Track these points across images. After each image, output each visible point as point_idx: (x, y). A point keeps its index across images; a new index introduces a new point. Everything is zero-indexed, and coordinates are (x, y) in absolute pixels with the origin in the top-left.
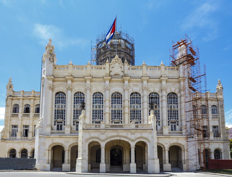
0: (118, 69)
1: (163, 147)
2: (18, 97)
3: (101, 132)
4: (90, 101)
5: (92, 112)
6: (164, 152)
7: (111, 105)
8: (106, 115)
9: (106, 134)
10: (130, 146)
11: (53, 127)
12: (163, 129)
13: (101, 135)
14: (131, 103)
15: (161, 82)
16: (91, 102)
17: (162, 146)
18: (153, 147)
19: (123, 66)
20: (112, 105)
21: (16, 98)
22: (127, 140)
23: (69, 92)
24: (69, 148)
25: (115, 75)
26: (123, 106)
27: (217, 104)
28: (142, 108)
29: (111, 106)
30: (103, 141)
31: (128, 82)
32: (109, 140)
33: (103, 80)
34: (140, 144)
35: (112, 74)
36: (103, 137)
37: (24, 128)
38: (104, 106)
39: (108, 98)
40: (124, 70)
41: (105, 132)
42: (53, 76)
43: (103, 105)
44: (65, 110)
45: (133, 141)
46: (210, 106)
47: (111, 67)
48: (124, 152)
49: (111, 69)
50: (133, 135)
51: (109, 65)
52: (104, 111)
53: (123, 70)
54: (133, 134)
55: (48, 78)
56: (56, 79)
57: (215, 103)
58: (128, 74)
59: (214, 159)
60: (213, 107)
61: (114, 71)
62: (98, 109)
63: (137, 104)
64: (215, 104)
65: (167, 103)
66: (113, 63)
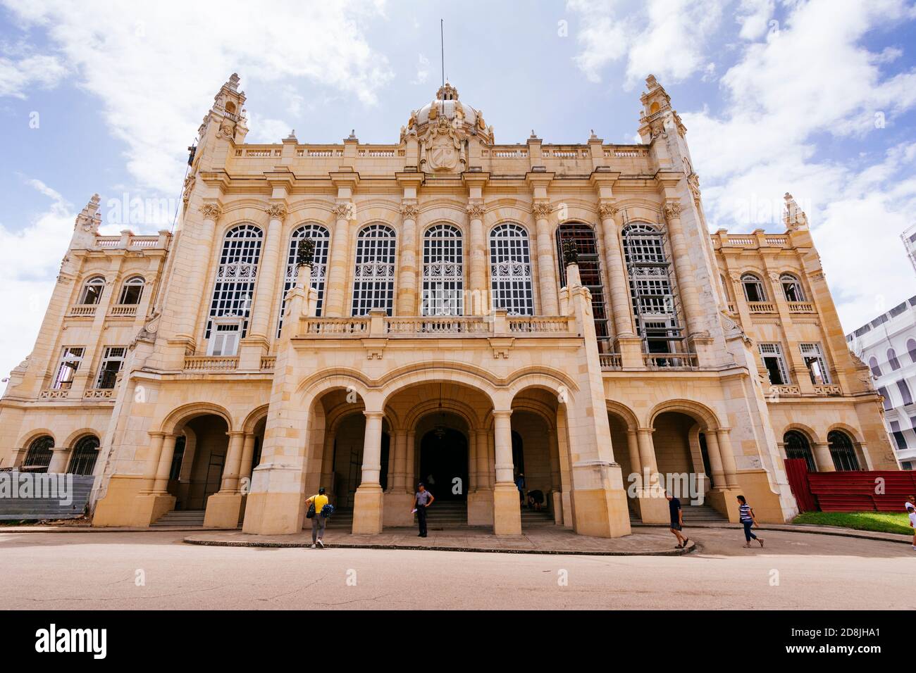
0: (449, 153)
1: (627, 418)
2: (106, 253)
3: (367, 349)
4: (349, 251)
5: (352, 290)
6: (633, 440)
7: (422, 263)
8: (403, 297)
9: (388, 356)
10: (493, 408)
11: (198, 343)
12: (621, 347)
13: (366, 363)
14: (494, 260)
15: (595, 190)
16: (349, 255)
17: (622, 415)
18: (590, 412)
19: (463, 145)
20: (425, 267)
21: (100, 255)
22: (476, 383)
23: (275, 223)
24: (246, 425)
25: (437, 170)
26: (464, 269)
27: (798, 267)
28: (533, 273)
29: (422, 269)
30: (373, 386)
31: (480, 190)
32: (399, 384)
33: (395, 185)
34: (533, 407)
35: (425, 168)
36: (374, 370)
37: (106, 357)
38: (396, 269)
39: (412, 243)
40: (467, 158)
41: (383, 349)
42: (224, 175)
43: (393, 267)
44: (252, 285)
45: (501, 384)
46: (774, 276)
47: (424, 146)
48: (472, 440)
49: (424, 155)
50: (501, 362)
51: (419, 142)
52: (395, 285)
53: (463, 156)
54: (501, 356)
55: (204, 180)
56: (235, 185)
57: (789, 266)
58: (480, 168)
59: (833, 469)
60: (785, 279)
61: (436, 159)
62: (374, 279)
63: (516, 262)
64: (792, 270)
65: (624, 258)
66: (432, 136)
